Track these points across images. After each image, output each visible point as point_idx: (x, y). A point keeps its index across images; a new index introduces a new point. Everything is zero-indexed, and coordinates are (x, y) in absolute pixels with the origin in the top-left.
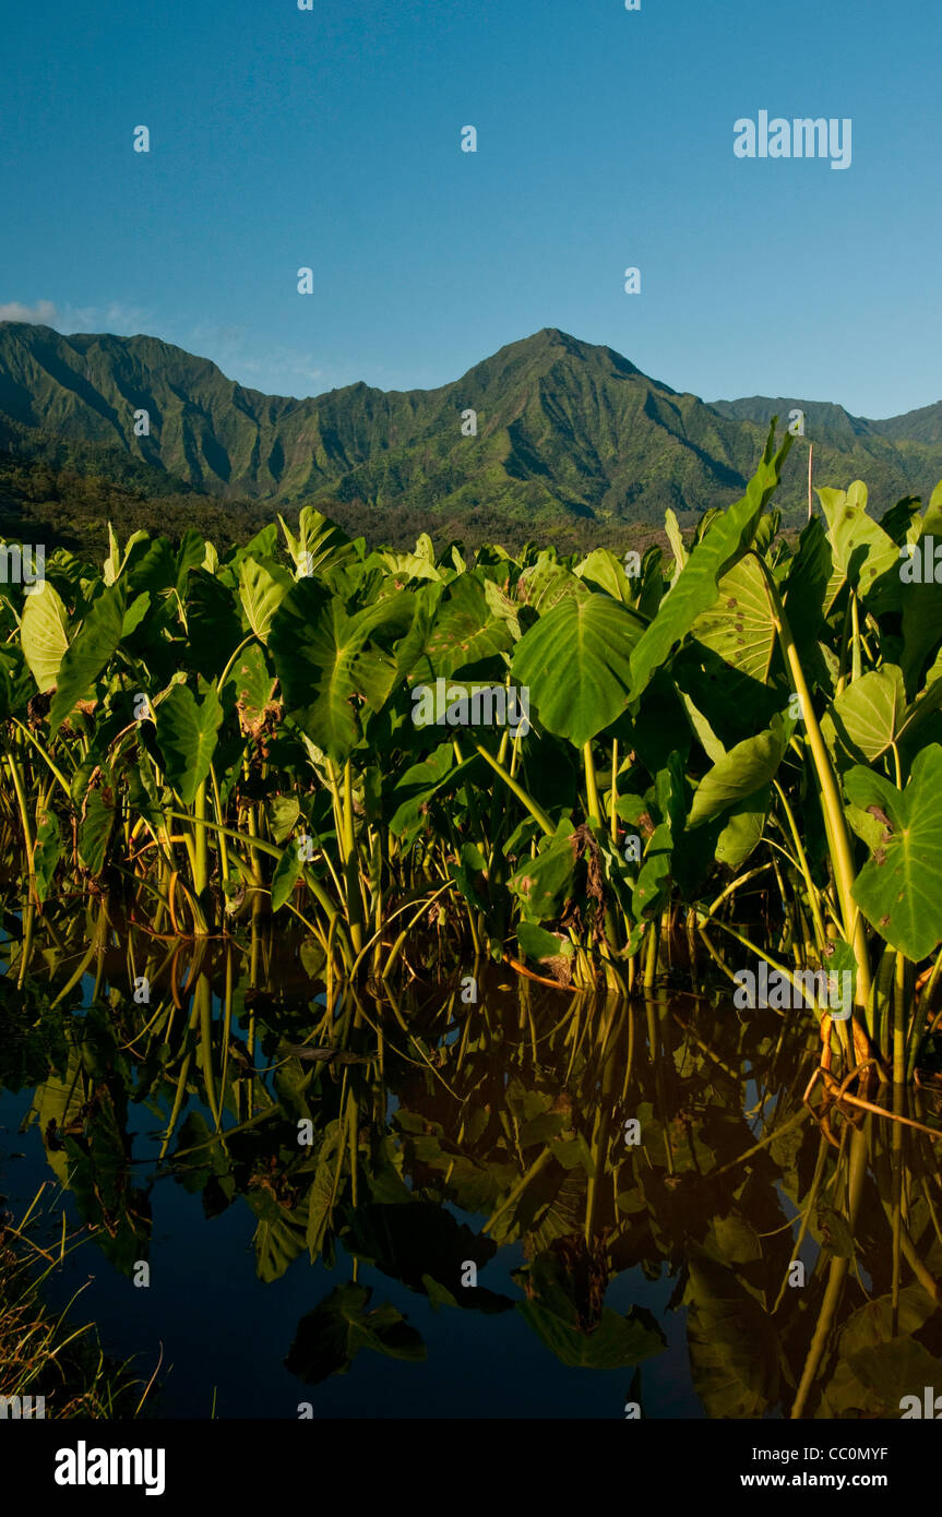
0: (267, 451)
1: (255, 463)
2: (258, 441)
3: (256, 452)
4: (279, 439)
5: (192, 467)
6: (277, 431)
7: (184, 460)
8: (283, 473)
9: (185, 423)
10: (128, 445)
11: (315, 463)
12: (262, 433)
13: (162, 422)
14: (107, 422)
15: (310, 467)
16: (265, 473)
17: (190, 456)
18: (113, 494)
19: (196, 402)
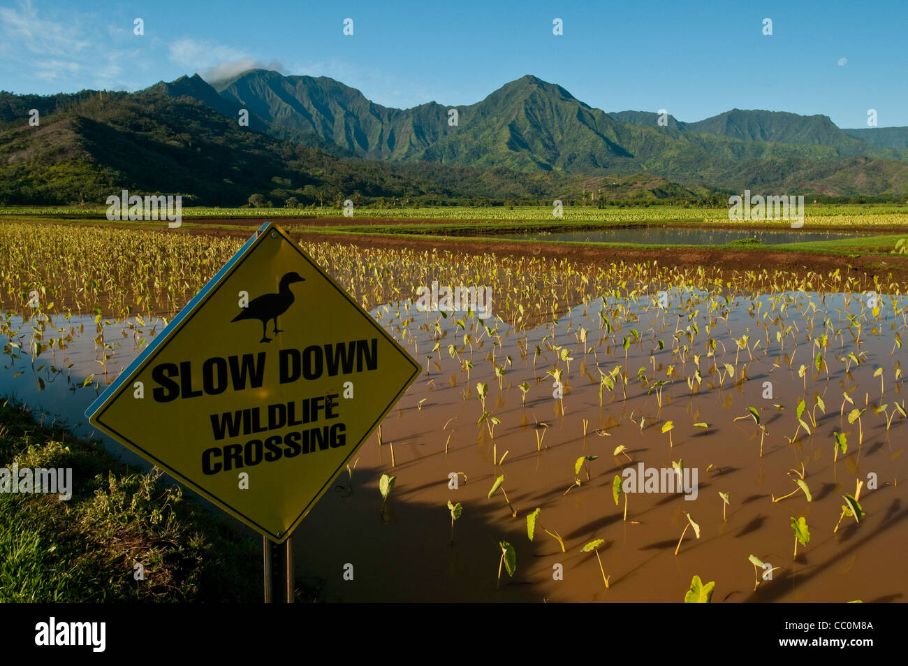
0: (387, 136)
1: (381, 142)
2: (382, 131)
3: (381, 137)
4: (392, 130)
5: (349, 144)
6: (391, 126)
7: (345, 140)
8: (395, 147)
9: (345, 121)
10: (317, 132)
11: (411, 142)
12: (384, 127)
13: (334, 121)
14: (307, 121)
15: (408, 144)
16: (385, 147)
17: (348, 138)
18: (324, 157)
19: (351, 110)
